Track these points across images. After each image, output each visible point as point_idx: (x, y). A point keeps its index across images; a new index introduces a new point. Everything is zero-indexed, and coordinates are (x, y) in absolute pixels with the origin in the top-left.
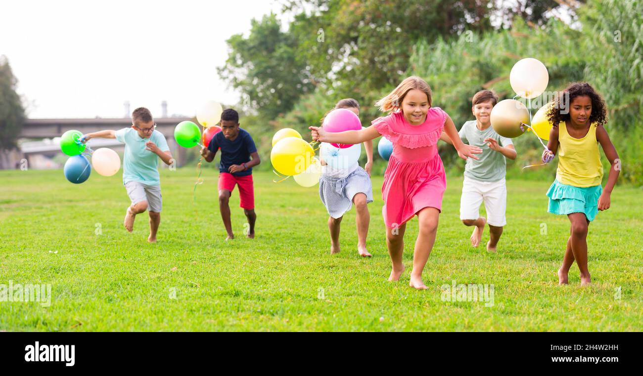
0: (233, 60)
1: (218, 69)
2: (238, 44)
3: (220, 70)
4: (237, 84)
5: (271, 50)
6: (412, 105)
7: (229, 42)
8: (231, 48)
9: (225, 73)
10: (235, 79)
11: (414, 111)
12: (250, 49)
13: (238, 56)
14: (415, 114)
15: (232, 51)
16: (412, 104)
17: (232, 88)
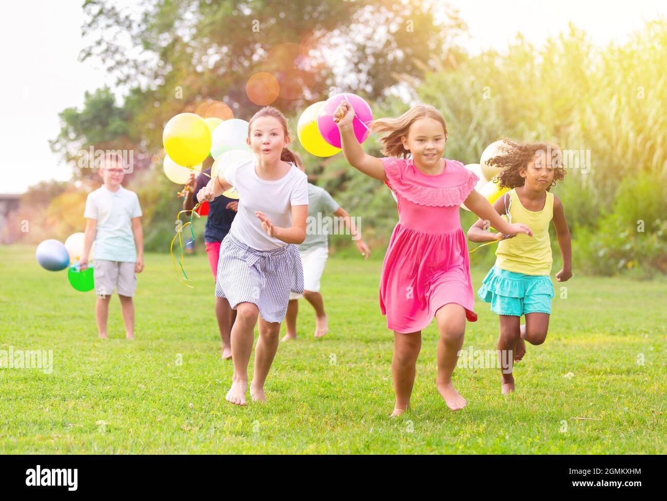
0: (65, 133)
1: (50, 142)
2: (72, 118)
3: (52, 144)
4: (69, 158)
5: (104, 124)
6: (422, 140)
7: (61, 115)
8: (63, 121)
9: (58, 146)
10: (68, 154)
11: (425, 149)
12: (83, 122)
13: (71, 129)
14: (426, 152)
15: (65, 124)
16: (422, 138)
17: (64, 162)
